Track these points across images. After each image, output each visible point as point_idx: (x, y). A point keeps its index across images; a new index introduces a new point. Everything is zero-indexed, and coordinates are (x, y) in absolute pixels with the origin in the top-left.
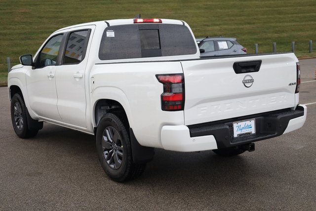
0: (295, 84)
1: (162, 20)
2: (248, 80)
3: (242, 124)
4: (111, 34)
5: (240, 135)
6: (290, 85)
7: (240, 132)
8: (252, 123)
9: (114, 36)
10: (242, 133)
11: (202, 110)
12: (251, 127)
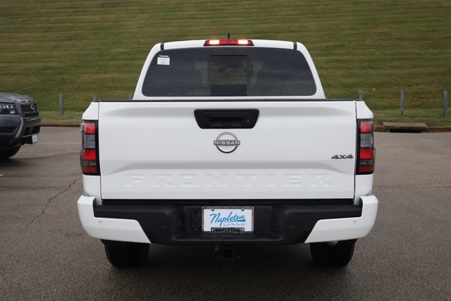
0: (350, 157)
1: (254, 41)
2: (226, 141)
3: (224, 212)
4: (164, 61)
5: (217, 230)
6: (336, 157)
7: (217, 225)
8: (248, 214)
9: (168, 64)
10: (222, 226)
11: (134, 179)
12: (244, 221)
